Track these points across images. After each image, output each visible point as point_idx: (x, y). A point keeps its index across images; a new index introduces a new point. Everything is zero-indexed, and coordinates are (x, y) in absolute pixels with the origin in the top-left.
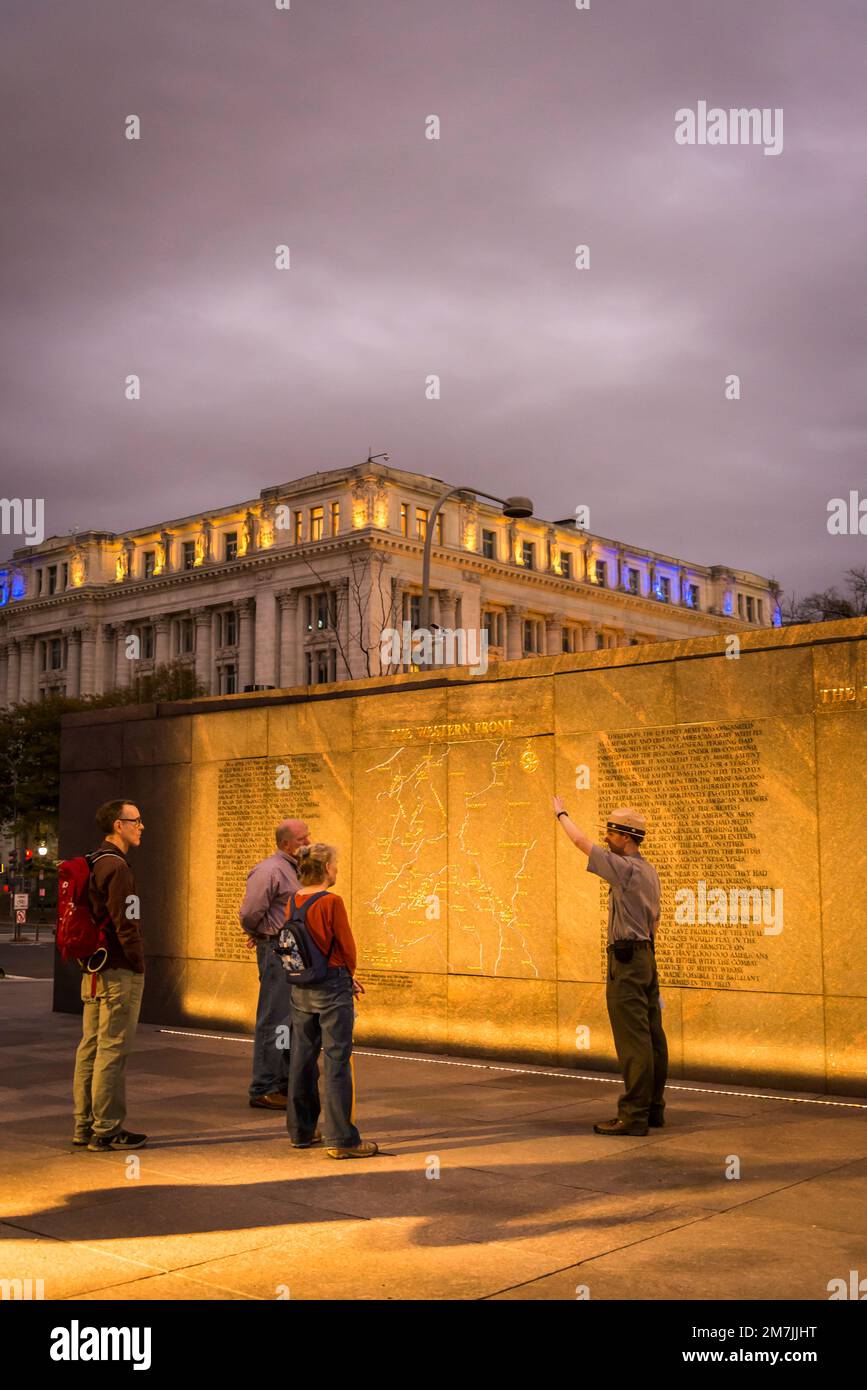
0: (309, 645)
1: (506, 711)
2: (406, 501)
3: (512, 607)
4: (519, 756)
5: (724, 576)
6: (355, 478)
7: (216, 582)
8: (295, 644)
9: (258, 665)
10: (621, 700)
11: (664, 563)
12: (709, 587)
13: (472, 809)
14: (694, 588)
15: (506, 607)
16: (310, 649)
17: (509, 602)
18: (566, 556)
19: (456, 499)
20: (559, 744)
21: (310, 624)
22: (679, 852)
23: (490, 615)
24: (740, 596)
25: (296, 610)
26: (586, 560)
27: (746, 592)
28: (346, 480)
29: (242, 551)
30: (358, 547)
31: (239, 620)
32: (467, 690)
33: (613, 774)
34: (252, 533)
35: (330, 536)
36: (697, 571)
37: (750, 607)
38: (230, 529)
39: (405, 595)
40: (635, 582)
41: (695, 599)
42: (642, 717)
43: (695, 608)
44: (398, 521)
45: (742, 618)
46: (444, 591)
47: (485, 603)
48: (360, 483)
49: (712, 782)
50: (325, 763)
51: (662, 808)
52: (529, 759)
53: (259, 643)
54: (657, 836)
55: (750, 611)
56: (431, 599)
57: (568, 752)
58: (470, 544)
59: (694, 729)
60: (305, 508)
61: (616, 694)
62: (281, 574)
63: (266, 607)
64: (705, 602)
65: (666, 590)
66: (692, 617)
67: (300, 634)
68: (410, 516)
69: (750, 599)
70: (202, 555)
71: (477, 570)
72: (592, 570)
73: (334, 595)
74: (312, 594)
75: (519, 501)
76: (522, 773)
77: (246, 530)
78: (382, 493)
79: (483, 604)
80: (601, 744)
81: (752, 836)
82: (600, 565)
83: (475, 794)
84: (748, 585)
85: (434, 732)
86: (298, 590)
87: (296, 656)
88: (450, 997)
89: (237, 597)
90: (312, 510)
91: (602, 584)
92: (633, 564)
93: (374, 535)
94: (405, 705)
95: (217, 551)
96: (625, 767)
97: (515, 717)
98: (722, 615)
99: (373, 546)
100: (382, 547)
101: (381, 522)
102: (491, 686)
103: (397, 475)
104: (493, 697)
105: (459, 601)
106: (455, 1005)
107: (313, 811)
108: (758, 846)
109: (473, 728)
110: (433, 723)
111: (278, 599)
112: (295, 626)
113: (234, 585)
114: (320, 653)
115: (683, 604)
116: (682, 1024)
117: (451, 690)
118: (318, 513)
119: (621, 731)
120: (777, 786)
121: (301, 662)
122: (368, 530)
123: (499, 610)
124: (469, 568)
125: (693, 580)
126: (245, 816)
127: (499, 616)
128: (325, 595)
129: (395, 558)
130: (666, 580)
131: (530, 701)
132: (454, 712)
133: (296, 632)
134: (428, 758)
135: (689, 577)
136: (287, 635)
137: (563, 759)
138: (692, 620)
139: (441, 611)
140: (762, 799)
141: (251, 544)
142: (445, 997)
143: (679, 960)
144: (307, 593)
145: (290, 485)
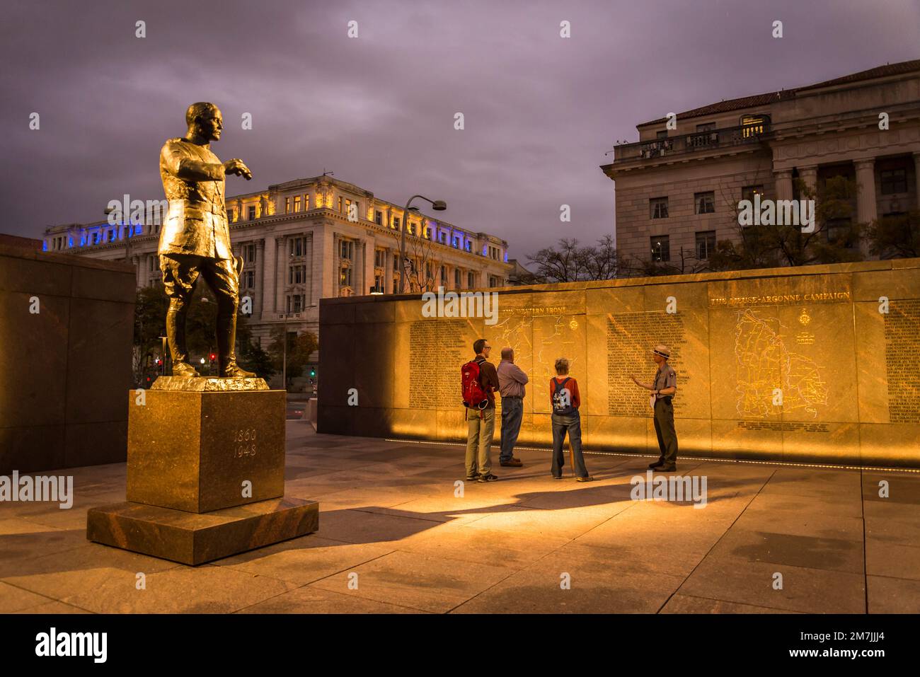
0: (292, 263)
1: (562, 303)
2: (342, 196)
3: (389, 248)
4: (569, 323)
5: (483, 238)
6: (319, 183)
7: (245, 230)
8: (285, 262)
9: (266, 272)
10: (620, 301)
11: (458, 231)
12: (477, 243)
13: (545, 345)
14: (470, 243)
15: (386, 248)
16: (293, 265)
17: (388, 246)
18: (413, 225)
19: (365, 196)
20: (588, 318)
21: (292, 253)
22: (646, 363)
23: (378, 252)
24: (490, 247)
25: (285, 246)
26: (422, 228)
27: (493, 246)
28: (313, 184)
29: (258, 215)
30: (319, 217)
31: (256, 249)
32: (542, 294)
33: (615, 331)
34: (264, 206)
35: (303, 210)
36: (471, 235)
37: (494, 253)
38: (252, 205)
39: (340, 240)
40: (444, 239)
41: (470, 248)
42: (628, 308)
43: (470, 252)
44: (338, 206)
45: (491, 258)
46: (358, 239)
47: (377, 246)
48: (320, 186)
49: (661, 335)
50: (469, 324)
51: (638, 345)
52: (574, 324)
53: (266, 261)
54: (636, 356)
55: (494, 254)
56: (351, 243)
57: (593, 322)
58: (371, 218)
59: (653, 313)
60: (291, 196)
61: (616, 298)
62: (278, 228)
63: (270, 244)
64: (474, 249)
65: (458, 243)
66: (469, 256)
67: (287, 257)
68: (343, 203)
69: (494, 249)
70: (237, 216)
71: (373, 230)
72: (425, 232)
73: (305, 239)
74: (294, 238)
75: (441, 203)
76: (570, 330)
77: (260, 205)
78: (330, 191)
79: (375, 246)
80: (609, 319)
81: (680, 357)
82: (429, 230)
83: (546, 338)
84: (494, 242)
85: (527, 312)
86: (286, 236)
87: (285, 268)
88: (534, 423)
89: (255, 238)
90: (295, 197)
91: (429, 239)
92: (444, 230)
93: (326, 211)
94: (511, 300)
95: (244, 214)
96: (620, 328)
97: (566, 306)
98: (482, 256)
99: (326, 216)
100: (330, 217)
101: (329, 205)
102: (555, 293)
103: (337, 183)
104: (555, 298)
105: (365, 245)
106: (537, 426)
107: (463, 344)
108: (682, 361)
109: (545, 310)
110: (524, 308)
111: (277, 240)
112: (285, 253)
113: (254, 232)
114: (297, 267)
115: (465, 250)
116: (647, 432)
117: (534, 294)
118: (298, 199)
119: (619, 313)
120: (691, 337)
121: (288, 271)
122: (324, 208)
123: (382, 250)
124: (370, 229)
125: (470, 239)
126: (426, 346)
127: (382, 252)
128: (300, 239)
129: (336, 223)
130: (457, 239)
131: (574, 300)
132: (535, 303)
133: (285, 256)
134: (522, 323)
135: (469, 238)
136: (281, 258)
137: (590, 325)
138: (469, 258)
139: (356, 249)
140: (684, 342)
141: (263, 213)
142: (532, 423)
143: (645, 406)
144: (291, 238)
145: (284, 184)
